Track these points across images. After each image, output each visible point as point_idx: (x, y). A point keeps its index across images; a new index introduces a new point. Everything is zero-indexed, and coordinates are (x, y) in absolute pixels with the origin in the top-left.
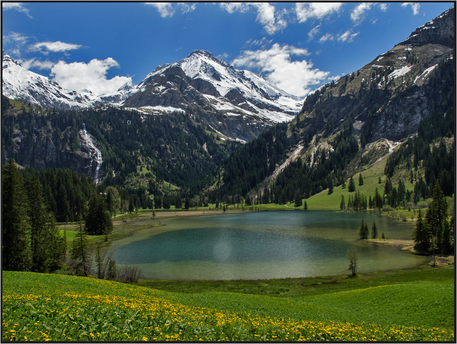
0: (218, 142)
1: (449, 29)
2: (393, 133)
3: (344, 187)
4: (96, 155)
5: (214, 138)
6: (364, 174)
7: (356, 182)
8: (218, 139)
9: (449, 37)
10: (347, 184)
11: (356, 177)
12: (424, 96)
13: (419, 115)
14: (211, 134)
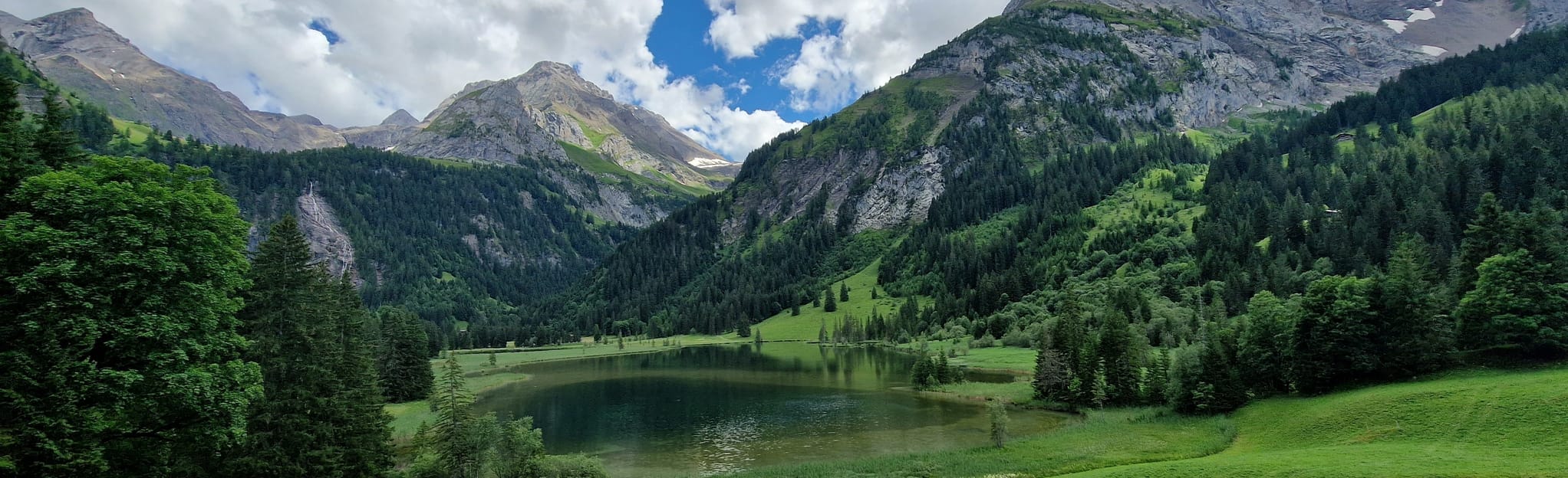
0: (589, 227)
1: (974, 60)
2: (889, 220)
3: (816, 305)
4: (340, 247)
5: (581, 218)
6: (848, 283)
7: (837, 296)
8: (590, 220)
9: (972, 72)
10: (823, 301)
11: (836, 289)
12: (937, 162)
13: (928, 191)
14: (577, 213)
